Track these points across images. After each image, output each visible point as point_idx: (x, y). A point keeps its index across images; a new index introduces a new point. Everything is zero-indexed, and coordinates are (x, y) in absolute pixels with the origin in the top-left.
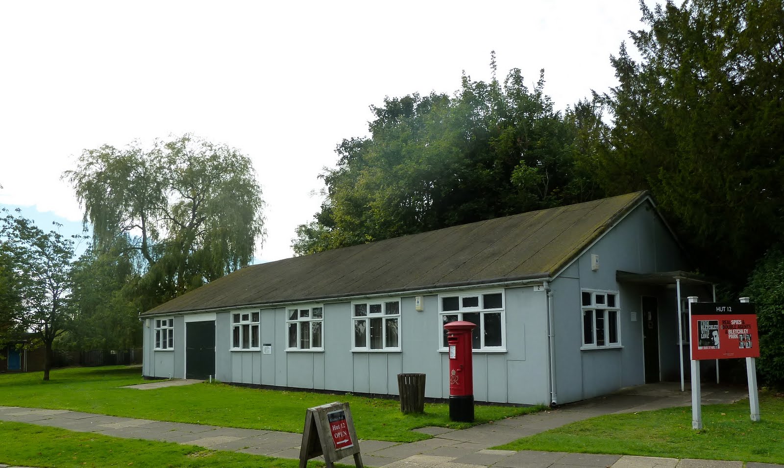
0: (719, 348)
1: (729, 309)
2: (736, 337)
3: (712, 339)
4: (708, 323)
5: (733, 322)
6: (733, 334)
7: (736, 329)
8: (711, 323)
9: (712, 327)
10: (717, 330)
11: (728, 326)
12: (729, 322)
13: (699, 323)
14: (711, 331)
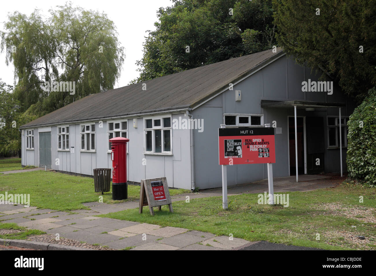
0: (241, 157)
1: (251, 132)
2: (257, 150)
3: (236, 151)
4: (233, 141)
5: (254, 140)
6: (253, 148)
7: (256, 145)
8: (235, 141)
9: (236, 144)
10: (241, 146)
11: (249, 143)
12: (251, 140)
13: (226, 141)
14: (235, 147)
